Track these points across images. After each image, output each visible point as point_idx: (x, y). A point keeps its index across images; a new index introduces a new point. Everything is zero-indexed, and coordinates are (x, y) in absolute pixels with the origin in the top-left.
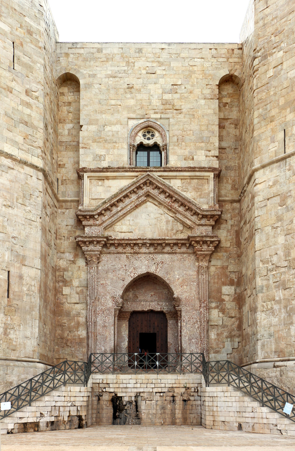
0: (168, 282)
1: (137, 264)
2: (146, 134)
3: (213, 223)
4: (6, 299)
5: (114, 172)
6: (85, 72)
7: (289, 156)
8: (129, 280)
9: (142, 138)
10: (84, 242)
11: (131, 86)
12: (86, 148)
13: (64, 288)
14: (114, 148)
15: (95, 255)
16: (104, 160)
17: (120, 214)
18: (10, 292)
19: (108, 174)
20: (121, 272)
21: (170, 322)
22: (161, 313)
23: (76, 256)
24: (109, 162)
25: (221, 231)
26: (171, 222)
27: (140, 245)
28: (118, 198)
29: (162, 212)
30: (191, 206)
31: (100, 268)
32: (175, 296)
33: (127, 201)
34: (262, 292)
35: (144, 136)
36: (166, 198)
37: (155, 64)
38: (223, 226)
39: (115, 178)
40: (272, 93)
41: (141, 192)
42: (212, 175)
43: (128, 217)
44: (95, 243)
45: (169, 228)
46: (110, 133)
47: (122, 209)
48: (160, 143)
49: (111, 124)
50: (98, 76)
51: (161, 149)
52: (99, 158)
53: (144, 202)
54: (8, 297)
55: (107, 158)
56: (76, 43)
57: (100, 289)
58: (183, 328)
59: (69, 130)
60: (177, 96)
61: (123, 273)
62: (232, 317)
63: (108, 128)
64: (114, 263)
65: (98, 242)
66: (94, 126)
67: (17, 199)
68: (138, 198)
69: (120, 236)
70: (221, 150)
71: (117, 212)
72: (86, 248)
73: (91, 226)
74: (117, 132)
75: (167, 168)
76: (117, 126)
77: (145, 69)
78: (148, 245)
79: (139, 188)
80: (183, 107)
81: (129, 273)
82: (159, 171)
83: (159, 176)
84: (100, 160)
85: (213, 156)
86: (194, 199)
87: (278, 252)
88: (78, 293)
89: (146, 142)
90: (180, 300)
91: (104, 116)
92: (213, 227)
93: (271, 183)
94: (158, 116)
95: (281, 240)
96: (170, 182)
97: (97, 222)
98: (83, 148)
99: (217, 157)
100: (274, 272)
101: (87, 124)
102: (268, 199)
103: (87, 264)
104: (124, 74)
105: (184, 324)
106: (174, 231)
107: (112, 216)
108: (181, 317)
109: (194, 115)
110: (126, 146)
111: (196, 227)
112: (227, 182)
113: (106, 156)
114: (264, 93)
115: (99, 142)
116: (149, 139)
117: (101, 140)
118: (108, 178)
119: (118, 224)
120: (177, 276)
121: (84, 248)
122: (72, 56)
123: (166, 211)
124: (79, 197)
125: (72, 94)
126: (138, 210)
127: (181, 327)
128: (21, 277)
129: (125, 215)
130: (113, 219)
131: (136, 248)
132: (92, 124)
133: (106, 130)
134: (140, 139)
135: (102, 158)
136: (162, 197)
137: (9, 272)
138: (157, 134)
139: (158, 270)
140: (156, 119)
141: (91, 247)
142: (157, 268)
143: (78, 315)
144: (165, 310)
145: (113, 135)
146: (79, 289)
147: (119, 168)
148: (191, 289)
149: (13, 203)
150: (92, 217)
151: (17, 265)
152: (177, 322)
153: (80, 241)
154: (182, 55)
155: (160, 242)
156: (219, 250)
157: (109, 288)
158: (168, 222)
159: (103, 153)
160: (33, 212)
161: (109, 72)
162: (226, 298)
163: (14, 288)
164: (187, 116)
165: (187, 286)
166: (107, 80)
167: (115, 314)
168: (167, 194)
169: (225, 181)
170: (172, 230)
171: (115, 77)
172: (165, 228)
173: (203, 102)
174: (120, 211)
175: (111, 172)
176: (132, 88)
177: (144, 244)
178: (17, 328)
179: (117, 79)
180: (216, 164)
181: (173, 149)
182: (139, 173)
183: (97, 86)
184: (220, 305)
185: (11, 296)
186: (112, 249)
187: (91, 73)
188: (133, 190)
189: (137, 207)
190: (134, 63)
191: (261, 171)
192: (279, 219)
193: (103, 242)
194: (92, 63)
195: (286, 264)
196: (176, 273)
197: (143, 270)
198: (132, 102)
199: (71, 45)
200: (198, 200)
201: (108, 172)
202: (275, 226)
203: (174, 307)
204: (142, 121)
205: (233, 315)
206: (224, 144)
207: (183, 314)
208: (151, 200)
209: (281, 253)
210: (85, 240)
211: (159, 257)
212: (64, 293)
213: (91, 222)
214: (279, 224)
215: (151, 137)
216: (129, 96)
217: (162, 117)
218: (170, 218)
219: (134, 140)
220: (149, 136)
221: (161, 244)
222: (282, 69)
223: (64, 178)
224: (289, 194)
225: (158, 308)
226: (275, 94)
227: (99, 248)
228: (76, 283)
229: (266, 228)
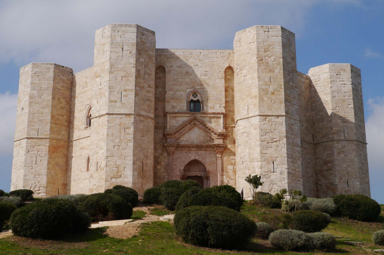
0: (204, 163)
1: (190, 155)
2: (194, 95)
3: (223, 138)
4: (142, 173)
5: (180, 114)
6: (168, 65)
7: (250, 118)
8: (187, 162)
9: (192, 97)
10: (168, 146)
11: (187, 72)
12: (168, 102)
13: (158, 166)
14: (180, 102)
15: (172, 151)
16: (176, 108)
17: (183, 133)
18: (143, 170)
19: (178, 115)
20: (183, 159)
21: (205, 181)
22: (201, 177)
23: (163, 151)
24: (178, 109)
25: (227, 140)
26: (205, 137)
27: (192, 147)
28: (182, 126)
29: (201, 132)
30: (213, 130)
31: (174, 157)
32: (207, 170)
33: (186, 127)
34: (241, 170)
35: (193, 96)
36: (203, 126)
37: (198, 61)
38: (228, 138)
39: (180, 117)
40: (243, 88)
41: (192, 123)
42: (222, 116)
43: (186, 134)
44: (172, 146)
45: (204, 139)
46: (179, 95)
47: (184, 131)
48: (200, 99)
49: (179, 91)
50: (174, 66)
51: (201, 102)
52: (174, 107)
53: (193, 127)
54: (143, 172)
55: (177, 107)
56: (164, 49)
57: (174, 166)
58: (211, 184)
59: (160, 91)
60: (207, 77)
61: (184, 159)
62: (232, 179)
63: (178, 93)
64: (180, 155)
65: (174, 146)
66: (172, 92)
67: (145, 133)
68: (191, 126)
69: (183, 143)
70: (226, 102)
71: (182, 132)
72: (168, 148)
73: (170, 138)
74: (182, 95)
75: (203, 113)
76: (182, 92)
77: (193, 63)
78: (195, 147)
79: (191, 121)
80: (209, 83)
81: (186, 159)
82: (200, 114)
83: (200, 116)
84: (174, 108)
85: (223, 107)
86: (215, 126)
87: (246, 155)
88: (164, 168)
89: (194, 99)
90: (209, 172)
91: (176, 87)
92: (223, 139)
93: (244, 127)
94: (199, 87)
95: (247, 150)
96: (204, 119)
97: (173, 137)
98: (167, 102)
99: (224, 107)
100: (245, 163)
101: (169, 91)
102: (243, 133)
103: (168, 155)
104: (184, 66)
105: (211, 182)
106: (206, 141)
107: (180, 134)
108: (209, 179)
109: (214, 87)
110: (185, 102)
111: (216, 139)
112: (229, 117)
113: (177, 106)
114: (241, 87)
115: (174, 100)
116: (195, 97)
117: (175, 99)
118: (178, 117)
119: (182, 137)
120: (208, 161)
121: (167, 148)
122: (162, 56)
123: (203, 131)
124: (165, 124)
125: (161, 73)
126: (190, 131)
127: (210, 183)
128: (146, 164)
129: (185, 133)
130: (180, 135)
131: (190, 148)
132: (171, 91)
133: (177, 94)
134: (191, 98)
135: (175, 107)
136: (201, 126)
137: (143, 162)
138: (198, 95)
139: (199, 158)
140: (198, 89)
141: (171, 148)
142: (199, 157)
143: (164, 178)
144: (202, 175)
145: (180, 96)
146: (164, 166)
147: (182, 112)
148: (214, 166)
149: (144, 135)
150: (171, 134)
151: (145, 159)
152: (208, 181)
153: (166, 146)
154: (209, 56)
155: (200, 146)
156: (226, 149)
157: (178, 166)
158: (203, 136)
159: (175, 105)
160: (151, 137)
161: (178, 65)
162: (229, 171)
163: (145, 168)
164: (211, 87)
165: (212, 165)
166: (177, 68)
167: (180, 177)
168: (203, 125)
169: (228, 117)
170: (205, 140)
171: (180, 67)
172: (202, 139)
173: (218, 80)
174: (183, 131)
175: (179, 114)
176: (188, 73)
177: (193, 147)
178: (145, 184)
179: (182, 68)
180: (223, 111)
181: (205, 103)
182: (191, 115)
183: (173, 72)
184: (227, 174)
185: (144, 172)
186: (180, 148)
187: (171, 65)
188: (189, 123)
189: (190, 130)
190: (189, 60)
191: (240, 121)
192: (247, 142)
193: (176, 146)
194: (171, 60)
195: (249, 160)
196: (207, 159)
197: (193, 158)
198: (188, 80)
199: (162, 50)
200: (216, 127)
201: (177, 114)
202: (245, 144)
203: (207, 174)
204: (192, 89)
205: (232, 178)
206: (228, 99)
207: (210, 178)
208: (196, 126)
209: (247, 156)
210: (168, 145)
211: (200, 152)
212: (158, 168)
213: (170, 137)
214: (247, 144)
215: (196, 96)
216: (187, 77)
217: (201, 88)
218: (205, 135)
219: (189, 99)
220: (195, 96)
221: (201, 147)
222: (246, 78)
223: (158, 115)
224: (250, 133)
225: (199, 175)
226: (244, 89)
227: (174, 148)
228: (163, 163)
229: (242, 145)
